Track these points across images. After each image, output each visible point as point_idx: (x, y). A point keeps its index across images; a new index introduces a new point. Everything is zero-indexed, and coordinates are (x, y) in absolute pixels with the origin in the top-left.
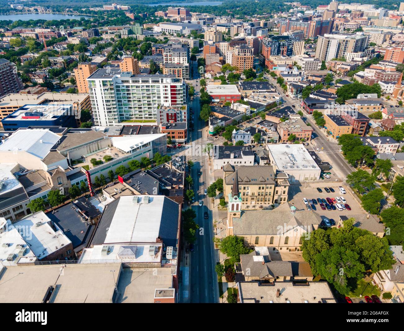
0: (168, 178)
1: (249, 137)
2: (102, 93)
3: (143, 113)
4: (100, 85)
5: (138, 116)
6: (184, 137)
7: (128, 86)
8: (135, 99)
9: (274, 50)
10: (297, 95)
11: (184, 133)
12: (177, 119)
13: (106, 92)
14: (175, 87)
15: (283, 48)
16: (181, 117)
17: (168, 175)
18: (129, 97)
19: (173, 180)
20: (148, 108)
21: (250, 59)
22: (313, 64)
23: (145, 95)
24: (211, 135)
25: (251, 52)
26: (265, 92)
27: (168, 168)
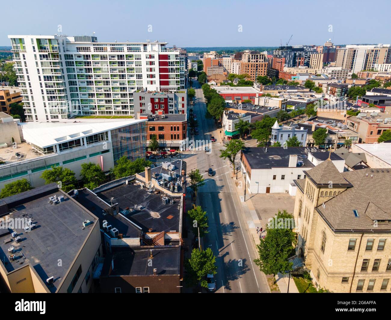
0: (137, 211)
1: (302, 136)
2: (37, 63)
3: (113, 104)
4: (34, 47)
5: (103, 109)
6: (181, 136)
7: (87, 56)
8: (98, 79)
9: (289, 61)
10: (341, 97)
11: (181, 128)
12: (170, 110)
13: (44, 60)
14: (167, 57)
15: (300, 59)
16: (176, 105)
17: (138, 204)
18: (90, 76)
19: (149, 215)
20: (121, 95)
21: (264, 66)
22: (341, 73)
23: (116, 72)
24: (229, 138)
25: (265, 58)
26: (297, 92)
27: (142, 185)
